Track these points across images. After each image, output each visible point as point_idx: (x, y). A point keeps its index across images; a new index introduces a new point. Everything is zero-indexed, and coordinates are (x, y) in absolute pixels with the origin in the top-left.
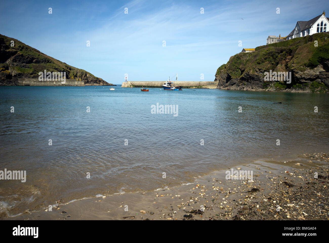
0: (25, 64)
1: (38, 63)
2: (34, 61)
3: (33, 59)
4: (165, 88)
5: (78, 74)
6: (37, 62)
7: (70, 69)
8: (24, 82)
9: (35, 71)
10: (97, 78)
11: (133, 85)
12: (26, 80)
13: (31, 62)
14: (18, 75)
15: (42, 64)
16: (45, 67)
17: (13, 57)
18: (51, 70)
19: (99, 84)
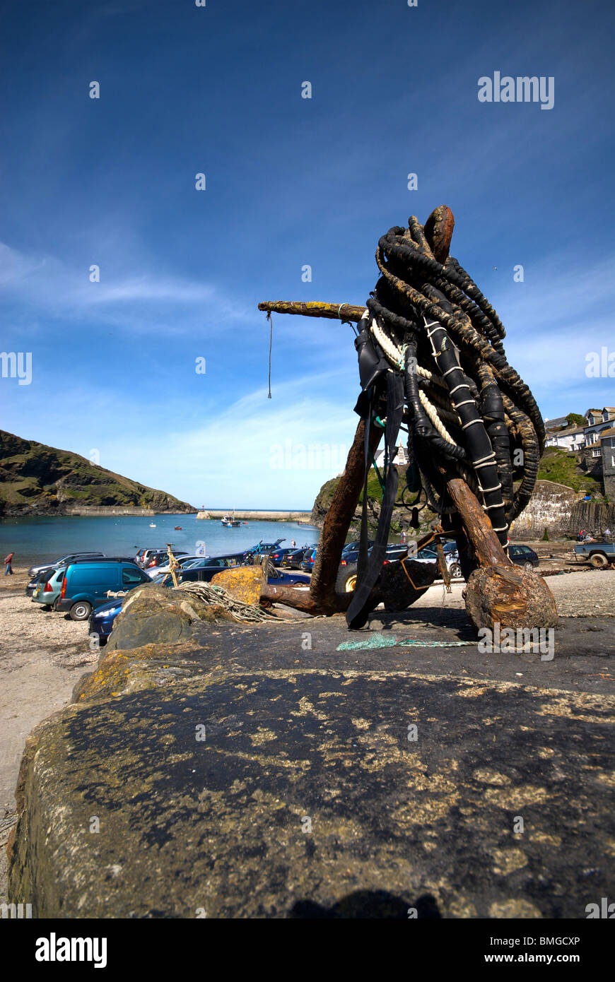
0: (79, 486)
2: (93, 481)
3: (91, 479)
6: (97, 483)
8: (73, 511)
9: (93, 494)
10: (182, 503)
12: (77, 508)
13: (88, 483)
14: (69, 501)
15: (103, 486)
16: (106, 490)
17: (65, 478)
18: (115, 493)
19: (184, 511)
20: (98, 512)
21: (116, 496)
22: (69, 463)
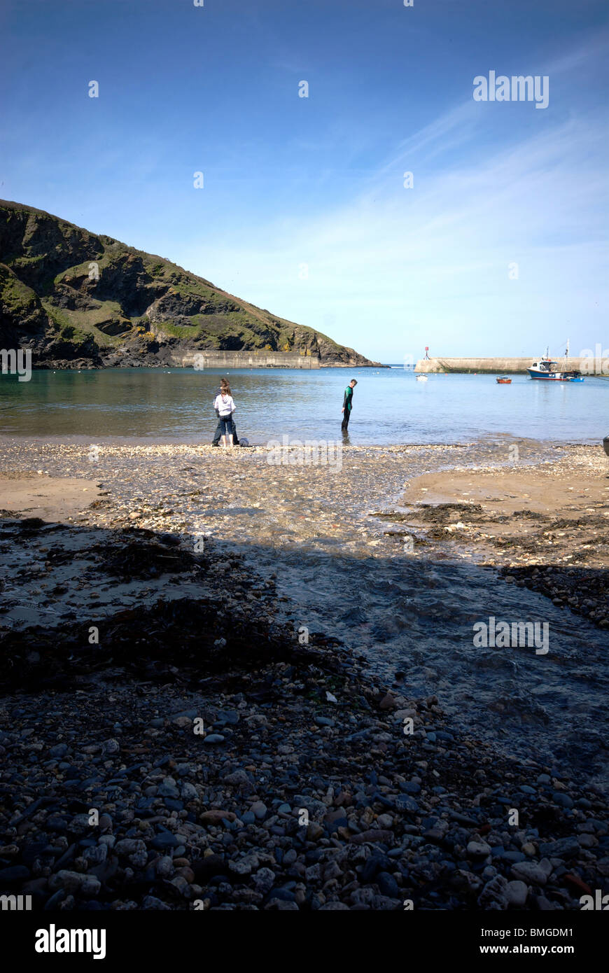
0: (182, 316)
1: (212, 313)
2: (203, 308)
3: (200, 303)
4: (535, 375)
5: (297, 339)
6: (209, 311)
7: (278, 326)
8: (185, 360)
9: (205, 332)
10: (343, 349)
11: (444, 368)
12: (187, 354)
13: (194, 311)
14: (171, 343)
15: (219, 316)
16: (225, 323)
17: (158, 302)
18: (239, 329)
19: (348, 362)
20: (224, 362)
21: (241, 334)
22: (162, 275)
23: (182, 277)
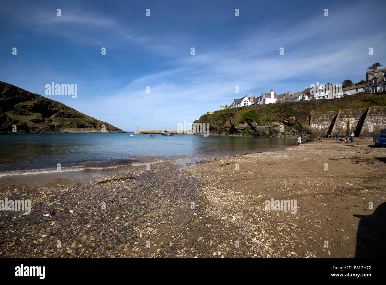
0: (64, 118)
1: (75, 118)
2: (72, 116)
3: (71, 115)
4: (163, 134)
6: (74, 117)
7: (97, 122)
8: (64, 131)
9: (72, 123)
10: (116, 128)
11: (142, 132)
12: (66, 129)
13: (69, 117)
14: (60, 126)
15: (78, 119)
16: (79, 121)
17: (56, 114)
18: (84, 122)
19: (117, 131)
20: (78, 131)
21: (85, 124)
22: (58, 106)
23: (64, 107)
